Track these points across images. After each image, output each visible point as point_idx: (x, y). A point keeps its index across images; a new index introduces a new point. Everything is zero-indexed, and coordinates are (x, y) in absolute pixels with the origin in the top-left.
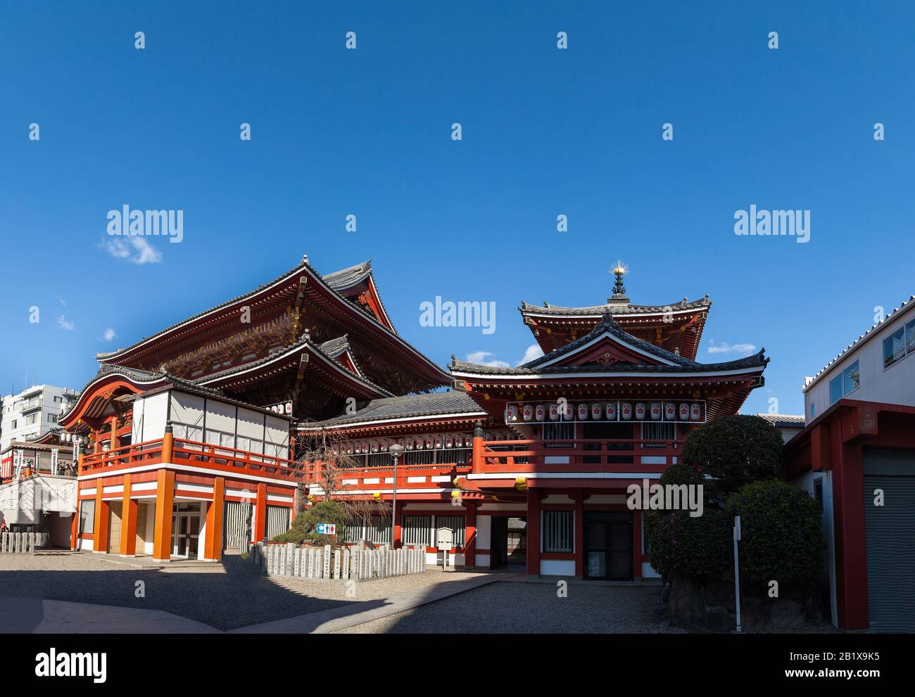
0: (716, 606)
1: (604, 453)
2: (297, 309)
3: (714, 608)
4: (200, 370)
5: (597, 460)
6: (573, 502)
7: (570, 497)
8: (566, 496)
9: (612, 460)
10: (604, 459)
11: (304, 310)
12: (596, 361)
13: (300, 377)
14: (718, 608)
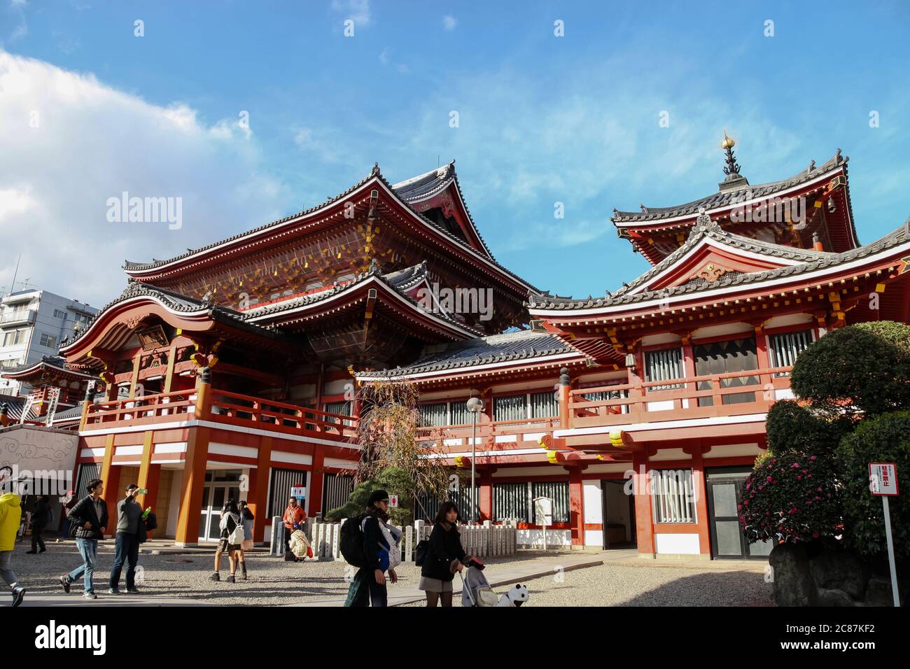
0: (831, 589)
1: (716, 391)
2: (369, 229)
3: (828, 591)
4: (256, 297)
5: (708, 400)
6: (689, 456)
7: (684, 451)
8: (680, 450)
9: (726, 399)
10: (717, 398)
11: (377, 231)
12: (698, 277)
13: (368, 316)
14: (833, 591)
